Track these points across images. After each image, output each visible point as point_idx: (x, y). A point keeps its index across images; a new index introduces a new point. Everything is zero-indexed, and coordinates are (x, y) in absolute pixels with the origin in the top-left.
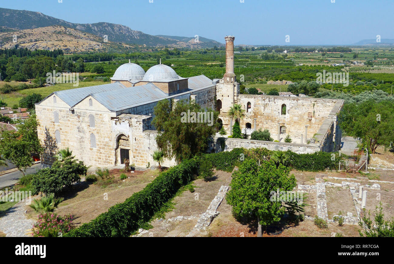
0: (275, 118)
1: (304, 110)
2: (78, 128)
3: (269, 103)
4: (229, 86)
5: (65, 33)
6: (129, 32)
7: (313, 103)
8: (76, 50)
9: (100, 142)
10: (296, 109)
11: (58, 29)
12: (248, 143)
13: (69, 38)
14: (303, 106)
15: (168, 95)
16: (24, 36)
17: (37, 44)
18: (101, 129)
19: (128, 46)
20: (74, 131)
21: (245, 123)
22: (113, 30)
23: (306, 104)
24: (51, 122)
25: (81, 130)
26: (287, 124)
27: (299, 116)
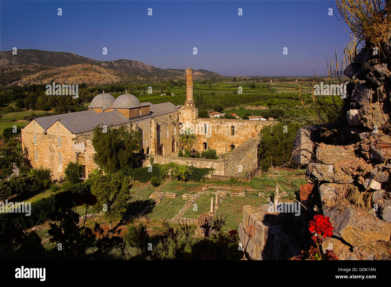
0: (226, 138)
1: (249, 131)
2: (50, 148)
3: (221, 125)
4: (188, 111)
5: (92, 69)
6: (143, 67)
7: (255, 124)
8: (98, 83)
9: (65, 159)
10: (242, 130)
11: (86, 66)
12: (170, 159)
13: (93, 73)
14: (248, 127)
15: (129, 119)
16: (59, 73)
17: (68, 80)
18: (66, 148)
19: (141, 79)
20: (47, 150)
21: (202, 142)
22: (131, 66)
23: (250, 125)
24: (32, 143)
25: (52, 149)
26: (235, 143)
27: (245, 136)
